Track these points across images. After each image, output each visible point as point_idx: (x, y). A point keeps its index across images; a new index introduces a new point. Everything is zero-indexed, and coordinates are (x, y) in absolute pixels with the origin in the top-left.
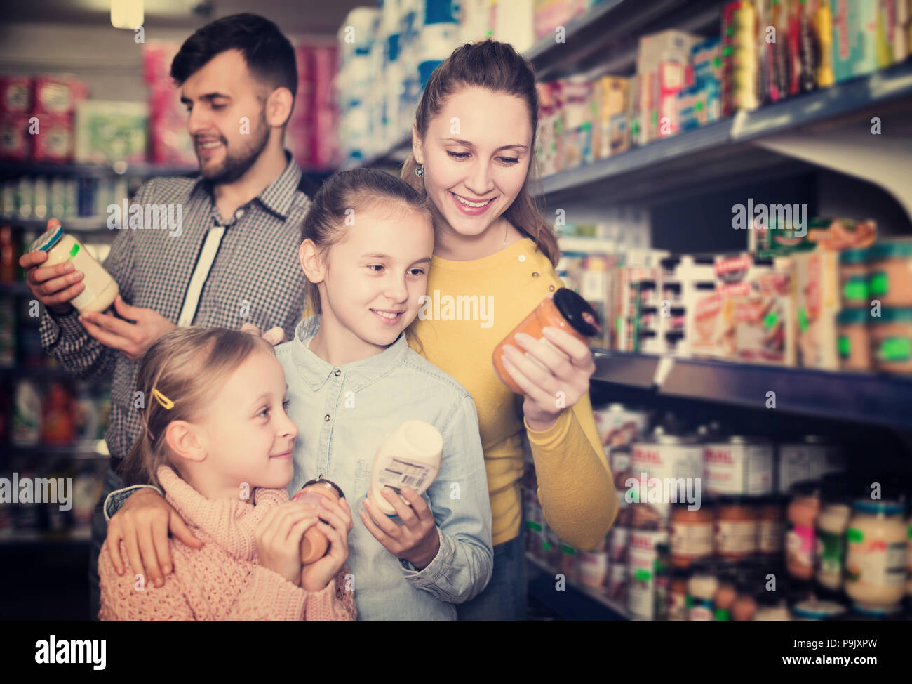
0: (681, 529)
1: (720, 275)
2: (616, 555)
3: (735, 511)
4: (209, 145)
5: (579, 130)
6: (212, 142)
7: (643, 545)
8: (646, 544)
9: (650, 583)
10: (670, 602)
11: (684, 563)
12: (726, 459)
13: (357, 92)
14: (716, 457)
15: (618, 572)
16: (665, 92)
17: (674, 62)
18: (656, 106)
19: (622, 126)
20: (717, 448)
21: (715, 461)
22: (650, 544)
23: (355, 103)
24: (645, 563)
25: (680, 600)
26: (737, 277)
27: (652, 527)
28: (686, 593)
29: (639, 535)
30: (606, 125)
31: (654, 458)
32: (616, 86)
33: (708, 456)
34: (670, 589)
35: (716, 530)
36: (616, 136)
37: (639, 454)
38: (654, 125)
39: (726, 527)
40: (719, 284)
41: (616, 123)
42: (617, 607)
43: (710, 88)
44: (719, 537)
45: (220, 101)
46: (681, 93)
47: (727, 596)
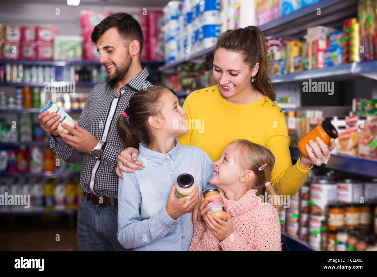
0: (333, 216)
1: (347, 123)
2: (303, 224)
3: (352, 209)
4: (109, 67)
5: (280, 61)
6: (110, 65)
7: (316, 221)
8: (317, 220)
9: (319, 235)
10: (328, 242)
11: (334, 229)
12: (345, 189)
13: (173, 34)
14: (342, 188)
15: (304, 231)
16: (319, 50)
17: (321, 39)
18: (315, 55)
19: (300, 61)
20: (342, 185)
21: (341, 189)
22: (318, 221)
23: (171, 38)
24: (316, 227)
25: (332, 242)
26: (354, 124)
27: (319, 214)
28: (335, 239)
29: (314, 217)
30: (292, 60)
31: (320, 189)
32: (296, 45)
33: (339, 188)
34: (328, 237)
35: (345, 216)
36: (297, 64)
37: (314, 187)
38: (314, 63)
39: (349, 215)
40: (347, 127)
41: (297, 60)
42: (304, 243)
43: (339, 51)
44: (346, 219)
45: (110, 49)
46: (325, 51)
47: (353, 241)
